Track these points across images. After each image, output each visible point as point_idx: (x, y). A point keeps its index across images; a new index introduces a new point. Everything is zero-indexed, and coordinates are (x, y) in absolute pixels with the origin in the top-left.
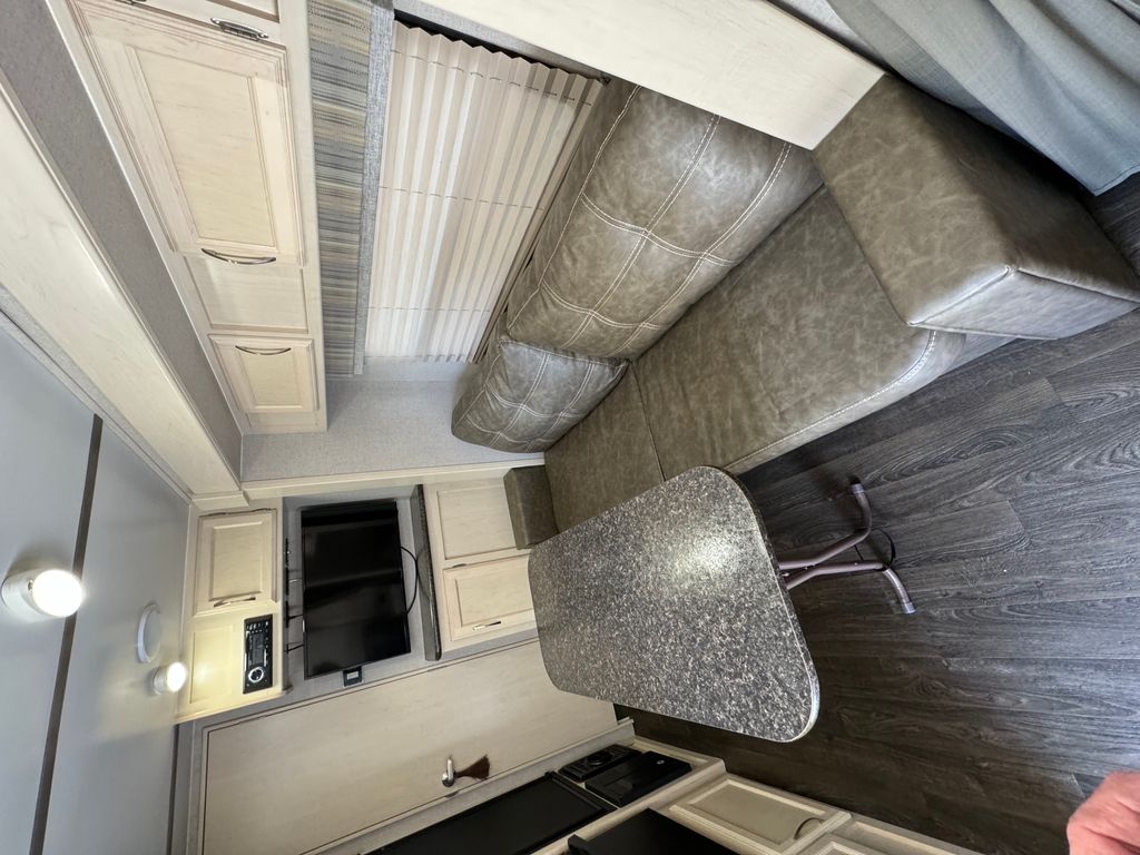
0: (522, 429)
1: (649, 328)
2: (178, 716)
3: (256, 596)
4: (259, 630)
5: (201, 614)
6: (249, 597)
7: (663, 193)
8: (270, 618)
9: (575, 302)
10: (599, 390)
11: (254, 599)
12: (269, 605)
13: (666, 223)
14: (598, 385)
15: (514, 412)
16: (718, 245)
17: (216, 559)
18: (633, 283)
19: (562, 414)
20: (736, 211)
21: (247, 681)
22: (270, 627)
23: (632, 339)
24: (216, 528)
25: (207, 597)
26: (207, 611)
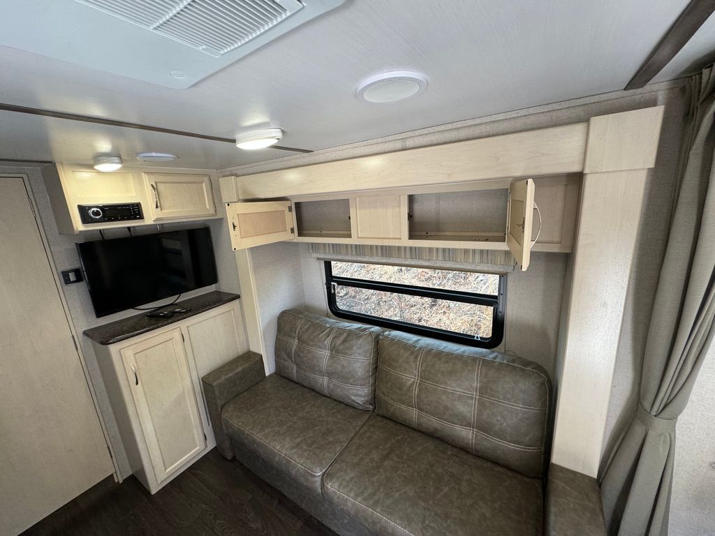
0: (310, 356)
1: (413, 414)
2: (62, 164)
3: (159, 209)
4: (133, 211)
5: (145, 178)
6: (159, 204)
7: (502, 397)
8: (141, 217)
9: (423, 369)
10: (352, 397)
11: (157, 207)
12: (151, 217)
13: (487, 404)
14: (356, 395)
15: (322, 349)
16: (482, 435)
17: (184, 185)
18: (448, 397)
19: (326, 379)
20: (505, 437)
21: (90, 207)
22: (135, 218)
23: (404, 407)
24: (204, 184)
25: (157, 181)
26: (147, 181)
